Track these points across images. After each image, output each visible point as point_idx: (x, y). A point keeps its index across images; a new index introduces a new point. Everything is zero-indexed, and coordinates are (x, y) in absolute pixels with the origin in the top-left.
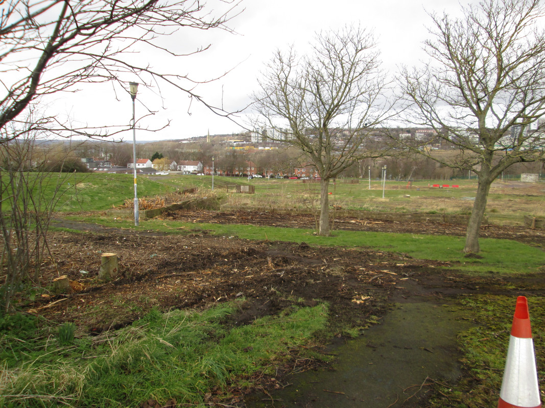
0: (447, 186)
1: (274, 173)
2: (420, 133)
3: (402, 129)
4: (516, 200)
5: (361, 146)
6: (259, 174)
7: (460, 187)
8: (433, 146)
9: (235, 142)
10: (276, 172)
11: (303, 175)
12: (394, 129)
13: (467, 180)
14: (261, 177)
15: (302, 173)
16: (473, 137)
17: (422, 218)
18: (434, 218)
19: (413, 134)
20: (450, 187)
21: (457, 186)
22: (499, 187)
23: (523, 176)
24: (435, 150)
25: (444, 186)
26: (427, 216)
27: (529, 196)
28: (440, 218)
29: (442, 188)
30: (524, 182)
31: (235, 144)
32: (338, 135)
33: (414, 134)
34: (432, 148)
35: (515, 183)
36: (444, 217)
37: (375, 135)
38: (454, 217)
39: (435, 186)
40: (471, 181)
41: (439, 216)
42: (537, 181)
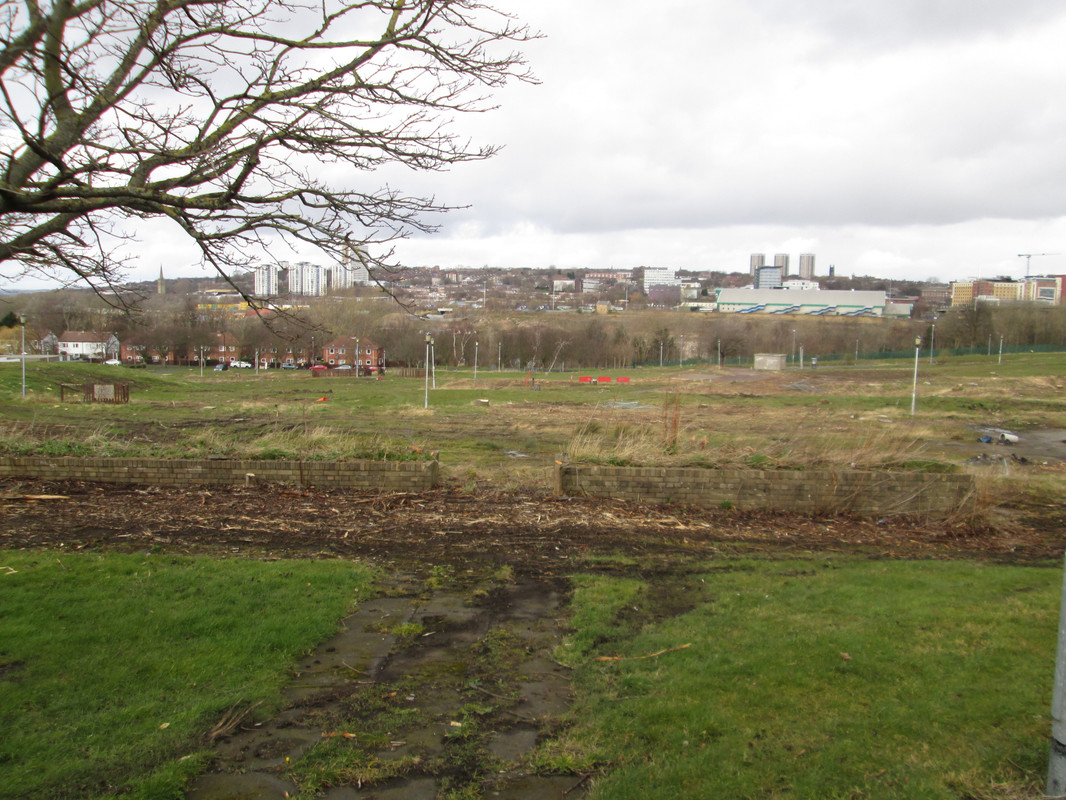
0: (608, 379)
1: (277, 356)
2: (593, 278)
3: (559, 272)
4: (713, 406)
5: (478, 303)
6: (246, 361)
7: (631, 380)
8: (613, 303)
9: (220, 294)
10: (281, 355)
11: (340, 362)
12: (544, 271)
13: (658, 368)
14: (249, 365)
15: (339, 357)
16: (688, 287)
17: (235, 472)
18: (273, 472)
19: (579, 283)
20: (614, 381)
21: (627, 380)
22: (708, 380)
23: (758, 358)
24: (616, 312)
25: (600, 379)
26: (250, 468)
27: (746, 396)
28: (290, 472)
29: (595, 383)
30: (760, 371)
31: (219, 297)
32: (435, 280)
33: (582, 282)
34: (612, 307)
35: (743, 372)
36: (300, 467)
37: (507, 282)
38: (332, 467)
39: (581, 379)
40: (666, 368)
41: (288, 467)
42: (784, 367)
